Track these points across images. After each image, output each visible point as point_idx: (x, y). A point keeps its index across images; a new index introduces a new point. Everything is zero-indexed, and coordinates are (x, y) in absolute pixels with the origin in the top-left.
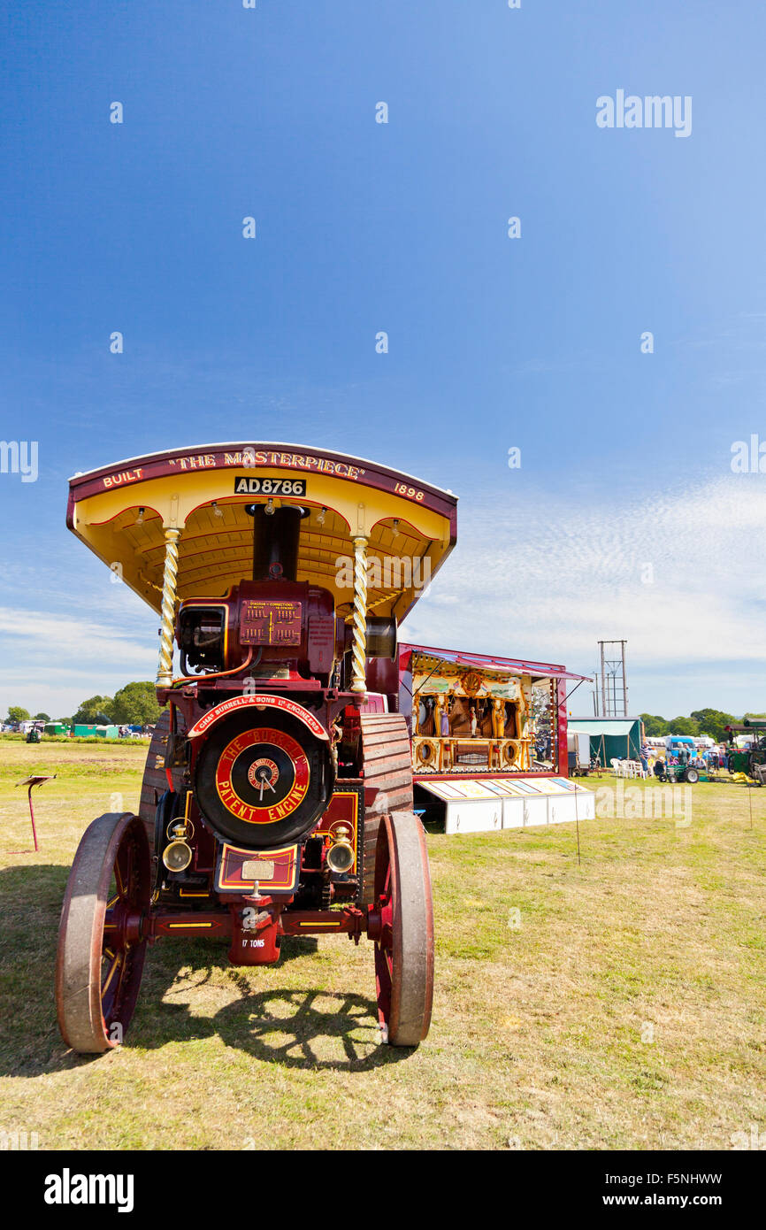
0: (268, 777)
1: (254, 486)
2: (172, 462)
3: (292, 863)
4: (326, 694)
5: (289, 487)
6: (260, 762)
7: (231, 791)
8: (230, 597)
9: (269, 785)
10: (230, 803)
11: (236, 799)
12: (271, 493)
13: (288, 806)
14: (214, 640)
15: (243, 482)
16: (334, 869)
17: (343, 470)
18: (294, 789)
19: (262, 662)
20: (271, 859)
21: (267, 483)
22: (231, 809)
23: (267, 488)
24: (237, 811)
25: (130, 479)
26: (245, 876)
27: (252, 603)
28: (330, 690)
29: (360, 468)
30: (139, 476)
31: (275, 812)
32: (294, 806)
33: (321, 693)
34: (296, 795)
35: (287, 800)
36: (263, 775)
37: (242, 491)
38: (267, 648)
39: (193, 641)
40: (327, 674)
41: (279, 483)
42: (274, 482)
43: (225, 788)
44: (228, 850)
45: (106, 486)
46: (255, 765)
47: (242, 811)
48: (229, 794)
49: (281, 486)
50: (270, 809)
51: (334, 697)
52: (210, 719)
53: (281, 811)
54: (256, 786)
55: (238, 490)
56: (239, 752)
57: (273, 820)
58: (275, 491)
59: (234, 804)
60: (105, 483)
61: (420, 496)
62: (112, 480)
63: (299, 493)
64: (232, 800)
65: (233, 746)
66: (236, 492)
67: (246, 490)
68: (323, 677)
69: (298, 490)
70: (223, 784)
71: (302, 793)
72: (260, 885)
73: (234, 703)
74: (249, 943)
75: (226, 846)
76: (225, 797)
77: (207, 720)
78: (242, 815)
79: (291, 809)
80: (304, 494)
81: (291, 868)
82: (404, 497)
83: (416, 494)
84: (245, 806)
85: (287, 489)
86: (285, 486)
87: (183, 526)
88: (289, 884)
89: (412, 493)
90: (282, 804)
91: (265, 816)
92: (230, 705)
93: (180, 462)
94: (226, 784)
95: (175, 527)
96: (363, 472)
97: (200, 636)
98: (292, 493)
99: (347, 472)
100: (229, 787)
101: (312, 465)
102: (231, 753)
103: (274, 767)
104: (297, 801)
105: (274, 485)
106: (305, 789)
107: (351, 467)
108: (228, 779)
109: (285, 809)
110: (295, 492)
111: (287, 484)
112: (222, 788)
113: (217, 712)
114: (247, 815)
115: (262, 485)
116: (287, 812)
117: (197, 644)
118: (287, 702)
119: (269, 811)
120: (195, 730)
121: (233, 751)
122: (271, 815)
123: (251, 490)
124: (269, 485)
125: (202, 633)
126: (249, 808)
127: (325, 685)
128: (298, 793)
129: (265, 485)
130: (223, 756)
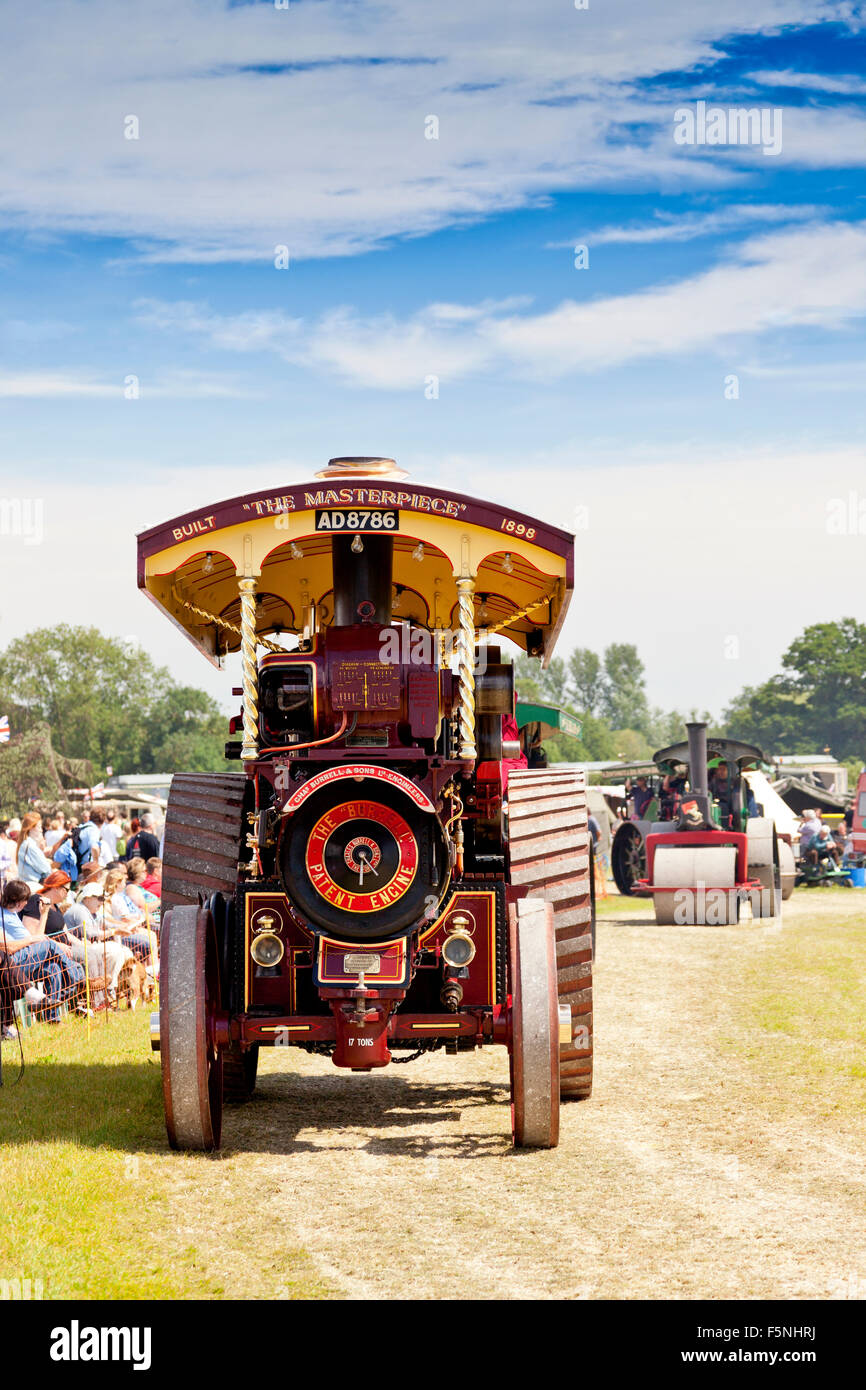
0: (369, 858)
1: (338, 522)
2: (246, 507)
3: (401, 956)
4: (431, 762)
5: (379, 519)
6: (357, 842)
7: (325, 876)
8: (316, 651)
9: (370, 868)
10: (324, 889)
11: (331, 884)
12: (358, 528)
13: (393, 891)
14: (301, 703)
15: (325, 516)
16: (452, 963)
17: (440, 506)
18: (400, 872)
19: (359, 727)
20: (375, 953)
21: (353, 516)
22: (326, 896)
23: (353, 523)
24: (333, 899)
25: (201, 529)
26: (347, 971)
27: (343, 664)
28: (436, 756)
29: (460, 502)
30: (211, 525)
31: (378, 899)
32: (400, 892)
33: (425, 762)
34: (402, 880)
35: (392, 885)
36: (362, 855)
37: (324, 528)
38: (362, 712)
39: (276, 704)
40: (432, 740)
41: (367, 515)
42: (361, 514)
43: (318, 873)
44: (325, 942)
45: (177, 538)
46: (352, 844)
47: (340, 899)
48: (322, 879)
49: (370, 519)
50: (372, 895)
51: (439, 766)
52: (305, 792)
53: (385, 898)
54: (355, 868)
55: (320, 526)
56: (331, 829)
57: (376, 908)
58: (362, 526)
59: (329, 890)
60: (175, 535)
61: (531, 533)
62: (182, 531)
63: (391, 526)
64: (327, 886)
65: (323, 822)
66: (317, 529)
67: (329, 527)
68: (427, 743)
69: (390, 523)
70: (315, 867)
71: (410, 877)
72: (365, 978)
73: (330, 774)
74: (356, 1042)
75: (322, 938)
76: (318, 883)
77: (303, 794)
78: (340, 903)
79: (397, 896)
80: (396, 527)
81: (400, 963)
82: (513, 534)
83: (526, 531)
84: (342, 893)
85: (377, 523)
86: (374, 519)
87: (258, 573)
88: (399, 978)
89: (521, 528)
90: (386, 890)
91: (366, 903)
92: (326, 777)
93: (255, 506)
94: (319, 868)
95: (250, 576)
96: (464, 507)
97: (284, 699)
98: (383, 528)
99: (446, 509)
100: (323, 871)
101: (405, 502)
102: (322, 831)
103: (374, 846)
104: (404, 887)
105: (361, 519)
106: (413, 872)
107: (449, 502)
108: (320, 862)
109: (389, 894)
110: (387, 525)
111: (377, 516)
112: (314, 872)
113: (313, 785)
114: (345, 902)
115: (347, 519)
116: (392, 899)
117: (282, 708)
118: (388, 773)
119: (372, 898)
120: (290, 804)
121: (325, 828)
122: (373, 902)
123: (335, 526)
124: (356, 519)
125: (286, 695)
126: (347, 894)
127: (430, 751)
128: (404, 878)
129: (350, 519)
130: (313, 835)
